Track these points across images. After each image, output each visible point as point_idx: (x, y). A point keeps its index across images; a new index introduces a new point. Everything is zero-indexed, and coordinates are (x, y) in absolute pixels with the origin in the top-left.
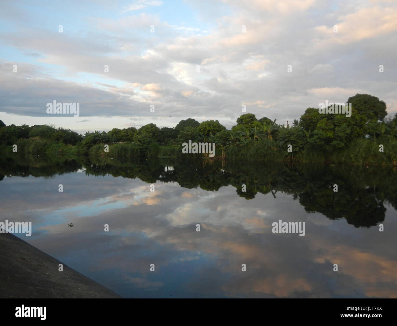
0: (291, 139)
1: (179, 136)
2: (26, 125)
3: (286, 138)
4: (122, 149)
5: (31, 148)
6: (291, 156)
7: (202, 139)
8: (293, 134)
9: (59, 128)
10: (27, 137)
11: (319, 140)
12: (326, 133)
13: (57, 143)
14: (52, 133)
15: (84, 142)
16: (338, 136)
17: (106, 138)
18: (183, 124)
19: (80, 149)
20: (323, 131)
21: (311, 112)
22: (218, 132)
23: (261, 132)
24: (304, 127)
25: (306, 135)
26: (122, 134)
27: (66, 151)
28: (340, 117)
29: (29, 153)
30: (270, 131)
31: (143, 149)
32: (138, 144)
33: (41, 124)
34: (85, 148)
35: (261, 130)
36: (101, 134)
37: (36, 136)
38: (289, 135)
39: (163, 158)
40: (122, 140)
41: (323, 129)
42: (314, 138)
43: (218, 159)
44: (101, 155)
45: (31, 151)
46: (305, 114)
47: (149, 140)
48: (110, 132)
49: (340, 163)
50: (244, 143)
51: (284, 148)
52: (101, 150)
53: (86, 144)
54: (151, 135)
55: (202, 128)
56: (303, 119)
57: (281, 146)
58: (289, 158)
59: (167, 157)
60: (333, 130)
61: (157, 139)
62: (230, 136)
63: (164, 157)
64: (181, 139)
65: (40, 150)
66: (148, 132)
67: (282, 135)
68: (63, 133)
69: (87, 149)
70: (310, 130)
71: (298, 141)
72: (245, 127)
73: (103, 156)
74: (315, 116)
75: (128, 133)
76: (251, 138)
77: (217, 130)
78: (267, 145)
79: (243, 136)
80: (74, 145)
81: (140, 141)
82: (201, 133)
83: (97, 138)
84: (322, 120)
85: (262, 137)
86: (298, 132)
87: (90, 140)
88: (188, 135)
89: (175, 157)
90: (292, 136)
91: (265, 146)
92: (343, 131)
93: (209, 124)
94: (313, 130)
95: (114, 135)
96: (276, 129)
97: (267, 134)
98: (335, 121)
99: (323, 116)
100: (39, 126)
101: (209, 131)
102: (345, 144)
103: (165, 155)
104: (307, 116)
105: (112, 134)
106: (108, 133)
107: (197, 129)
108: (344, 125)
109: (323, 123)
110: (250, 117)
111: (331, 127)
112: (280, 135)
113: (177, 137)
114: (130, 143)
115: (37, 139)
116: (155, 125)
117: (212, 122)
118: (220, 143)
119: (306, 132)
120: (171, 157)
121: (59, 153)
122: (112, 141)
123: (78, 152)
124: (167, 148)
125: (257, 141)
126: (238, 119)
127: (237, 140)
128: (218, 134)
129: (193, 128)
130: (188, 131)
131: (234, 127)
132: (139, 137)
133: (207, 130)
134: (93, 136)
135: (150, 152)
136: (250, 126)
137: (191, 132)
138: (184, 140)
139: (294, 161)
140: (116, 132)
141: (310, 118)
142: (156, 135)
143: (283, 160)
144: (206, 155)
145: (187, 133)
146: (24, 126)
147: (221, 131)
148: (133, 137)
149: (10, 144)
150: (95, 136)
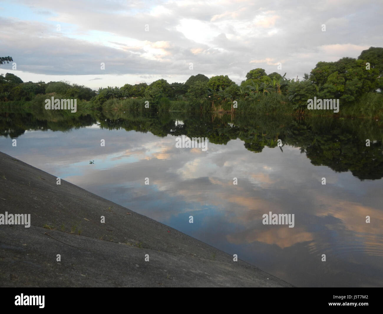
0: (301, 93)
1: (189, 90)
2: (42, 82)
3: (295, 92)
4: (134, 103)
6: (300, 110)
7: (211, 93)
8: (303, 88)
9: (74, 85)
10: (44, 93)
11: (329, 93)
12: (336, 86)
14: (68, 89)
15: (97, 97)
16: (349, 90)
17: (118, 93)
18: (192, 79)
19: (94, 104)
20: (333, 85)
21: (322, 66)
22: (227, 87)
23: (271, 87)
24: (314, 81)
25: (315, 89)
26: (134, 90)
27: (81, 106)
28: (353, 70)
30: (279, 86)
31: (154, 103)
32: (149, 98)
33: (56, 81)
34: (99, 103)
35: (271, 85)
36: (113, 90)
37: (52, 92)
38: (299, 89)
39: (173, 112)
40: (133, 96)
41: (334, 83)
42: (323, 92)
43: (227, 113)
44: (115, 110)
46: (315, 68)
47: (160, 94)
48: (122, 88)
49: (349, 117)
50: (253, 97)
51: (293, 102)
52: (114, 105)
53: (99, 100)
54: (161, 90)
55: (212, 83)
56: (314, 73)
57: (290, 100)
58: (298, 112)
59: (178, 111)
60: (344, 83)
61: (167, 95)
62: (239, 90)
63: (174, 111)
64: (191, 94)
66: (159, 87)
67: (292, 89)
68: (77, 89)
69: (100, 104)
70: (320, 84)
71: (308, 95)
72: (254, 82)
73: (116, 111)
74: (326, 69)
75: (139, 89)
76: (260, 92)
77: (226, 85)
78: (276, 100)
79: (252, 90)
80: (88, 100)
81: (151, 96)
82: (211, 88)
83: (110, 93)
84: (333, 74)
85: (271, 92)
86: (308, 85)
87: (103, 95)
88: (198, 89)
89: (185, 111)
90: (302, 90)
91: (274, 100)
92: (354, 85)
93: (219, 79)
94: (323, 84)
95: (126, 91)
96: (286, 83)
97: (277, 88)
98: (347, 75)
99: (334, 69)
100: (54, 82)
101: (218, 86)
102: (355, 98)
103: (176, 110)
104: (318, 70)
105: (124, 89)
106: (120, 88)
107: (206, 83)
108: (356, 78)
109: (334, 77)
110: (260, 72)
111: (342, 81)
112: (290, 89)
113: (187, 92)
114: (141, 98)
116: (166, 81)
117: (222, 77)
118: (229, 97)
119: (316, 86)
120: (181, 111)
122: (124, 96)
123: (93, 107)
124: (178, 102)
125: (267, 95)
126: (248, 73)
127: (247, 94)
128: (228, 89)
129: (203, 83)
130: (198, 86)
131: (243, 82)
132: (150, 91)
133: (216, 84)
134: (106, 91)
135: (161, 106)
136: (259, 80)
137: (201, 86)
138: (194, 94)
139: (302, 115)
140: (128, 87)
141: (321, 72)
142: (167, 90)
143: (291, 114)
144: (215, 109)
145: (197, 87)
146: (41, 83)
147: (230, 86)
148: (144, 93)
149: (28, 99)
150: (107, 91)
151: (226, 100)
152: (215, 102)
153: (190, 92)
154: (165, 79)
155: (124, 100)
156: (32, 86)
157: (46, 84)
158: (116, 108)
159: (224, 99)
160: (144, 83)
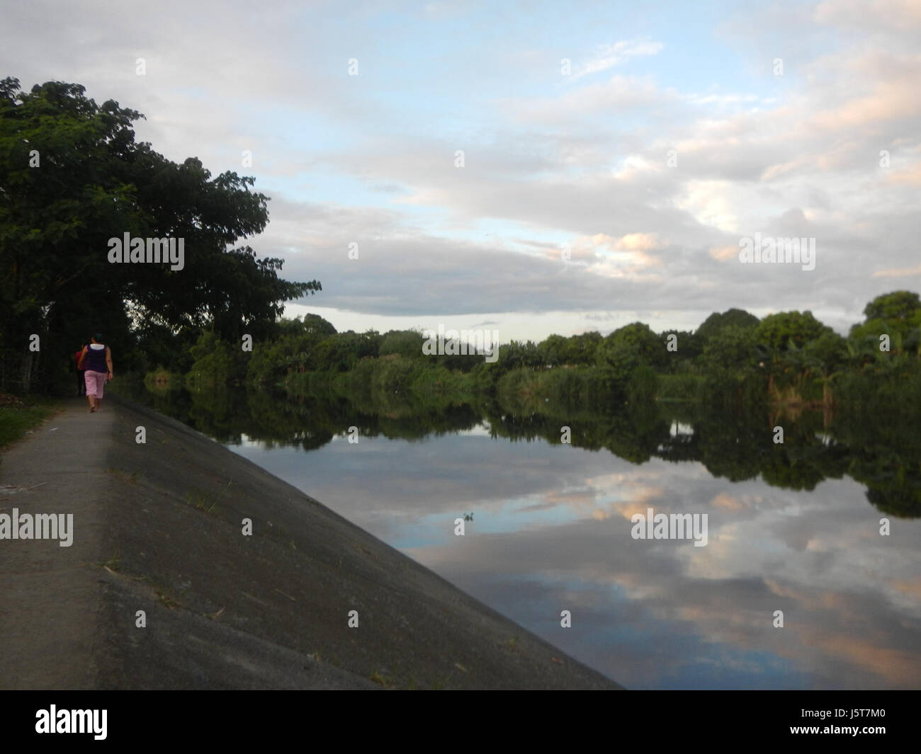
1: (706, 349)
2: (374, 331)
4: (570, 378)
5: (383, 378)
7: (766, 356)
10: (376, 356)
13: (434, 367)
17: (535, 355)
18: (715, 322)
19: (480, 380)
22: (811, 340)
26: (569, 348)
27: (451, 384)
29: (379, 387)
31: (618, 380)
32: (606, 368)
34: (489, 378)
36: (523, 348)
37: (393, 352)
39: (667, 404)
40: (568, 361)
43: (813, 406)
44: (524, 393)
45: (383, 383)
47: (632, 358)
48: (541, 344)
50: (887, 367)
52: (522, 382)
54: (636, 349)
55: (766, 331)
59: (677, 400)
61: (650, 360)
62: (845, 348)
63: (669, 399)
64: (712, 357)
65: (400, 382)
66: (629, 341)
69: (493, 379)
72: (888, 326)
73: (527, 397)
75: (582, 346)
76: (907, 353)
77: (807, 335)
80: (466, 370)
81: (611, 362)
82: (766, 343)
83: (515, 356)
88: (729, 346)
89: (696, 400)
93: (787, 321)
95: (551, 350)
100: (398, 332)
101: (785, 338)
103: (673, 396)
105: (547, 347)
106: (539, 345)
107: (753, 332)
110: (905, 301)
113: (701, 352)
114: (587, 368)
115: (395, 359)
116: (647, 326)
117: (793, 314)
118: (818, 366)
120: (686, 400)
121: (436, 388)
122: (547, 362)
123: (476, 386)
124: (678, 378)
126: (870, 305)
127: (867, 359)
128: (811, 345)
129: (742, 330)
130: (731, 338)
131: (856, 328)
132: (609, 352)
134: (507, 351)
135: (635, 387)
136: (904, 322)
138: (719, 358)
140: (555, 342)
142: (649, 348)
144: (779, 396)
145: (728, 341)
146: (371, 333)
147: (818, 337)
148: (595, 354)
149: (344, 368)
150: (510, 351)
151: (807, 372)
152: (777, 379)
153: (709, 353)
154: (644, 322)
155: (548, 372)
156: (353, 341)
157: (381, 336)
158: (527, 390)
159: (803, 371)
160: (594, 330)
